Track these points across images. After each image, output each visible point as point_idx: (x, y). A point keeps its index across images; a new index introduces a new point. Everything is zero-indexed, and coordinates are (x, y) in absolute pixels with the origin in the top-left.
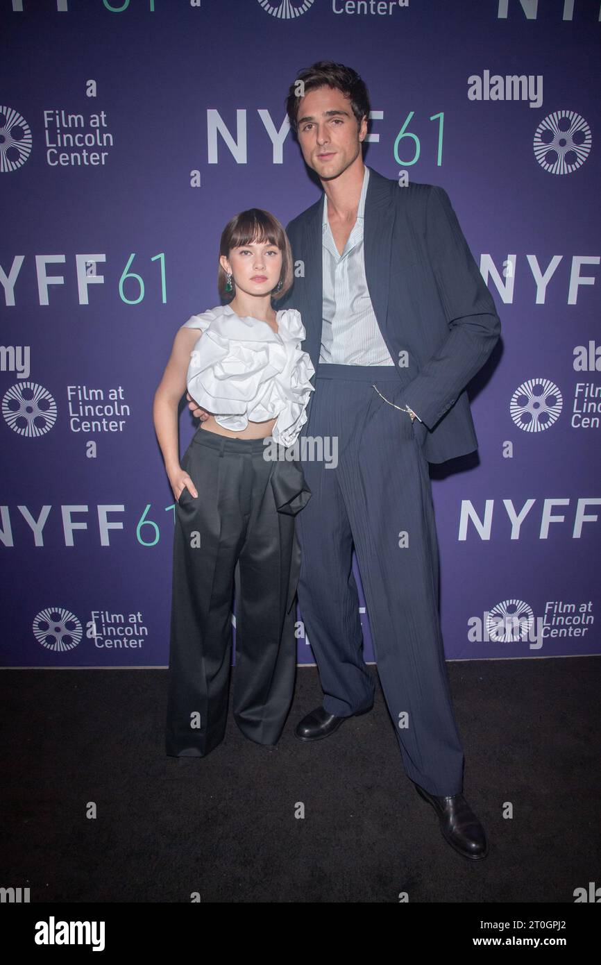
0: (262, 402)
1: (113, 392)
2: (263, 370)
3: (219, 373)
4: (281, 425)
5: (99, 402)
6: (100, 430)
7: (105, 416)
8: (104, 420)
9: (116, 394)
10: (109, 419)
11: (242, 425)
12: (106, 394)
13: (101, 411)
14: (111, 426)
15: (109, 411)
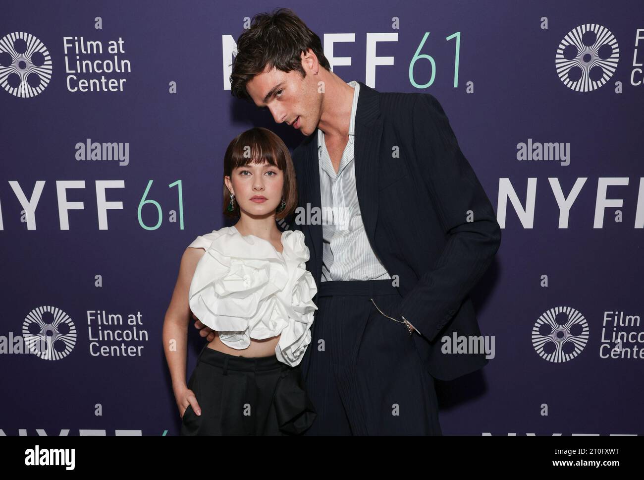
0: (263, 319)
1: (132, 318)
2: (264, 288)
3: (221, 291)
4: (283, 344)
5: (118, 327)
6: (118, 355)
7: (123, 341)
8: (123, 344)
9: (134, 319)
10: (127, 344)
11: (244, 343)
12: (125, 319)
13: (120, 335)
14: (129, 351)
15: (128, 336)
